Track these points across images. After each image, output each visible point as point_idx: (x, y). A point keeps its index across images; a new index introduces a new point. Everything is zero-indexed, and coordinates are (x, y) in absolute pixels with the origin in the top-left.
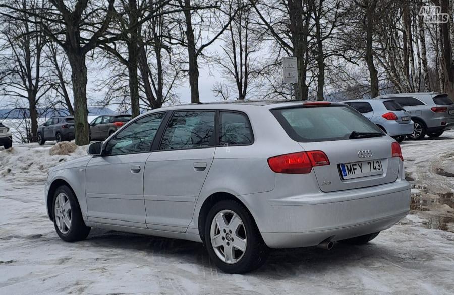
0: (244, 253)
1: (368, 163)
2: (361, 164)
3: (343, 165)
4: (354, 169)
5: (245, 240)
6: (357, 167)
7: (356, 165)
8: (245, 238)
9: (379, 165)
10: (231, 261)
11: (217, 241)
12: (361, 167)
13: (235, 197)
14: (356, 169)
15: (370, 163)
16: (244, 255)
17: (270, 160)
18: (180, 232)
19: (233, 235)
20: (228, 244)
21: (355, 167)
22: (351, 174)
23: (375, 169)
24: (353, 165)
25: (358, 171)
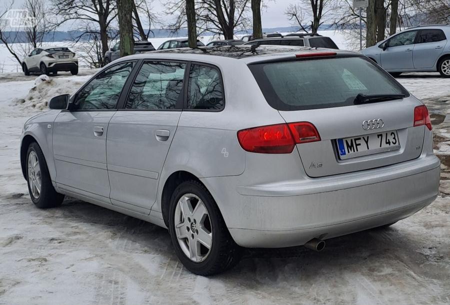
0: (209, 251)
1: (378, 136)
2: (368, 137)
3: (341, 140)
4: (357, 145)
5: (211, 234)
6: (362, 142)
7: (360, 139)
8: (211, 232)
9: (394, 138)
10: (197, 259)
11: (181, 231)
12: (367, 142)
13: (198, 179)
14: (360, 144)
15: (381, 135)
16: (210, 253)
17: (240, 133)
18: (144, 213)
19: (199, 226)
20: (193, 236)
21: (358, 142)
22: (351, 152)
23: (389, 143)
24: (355, 140)
25: (362, 148)
